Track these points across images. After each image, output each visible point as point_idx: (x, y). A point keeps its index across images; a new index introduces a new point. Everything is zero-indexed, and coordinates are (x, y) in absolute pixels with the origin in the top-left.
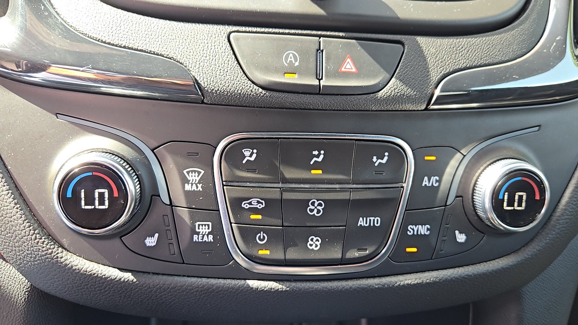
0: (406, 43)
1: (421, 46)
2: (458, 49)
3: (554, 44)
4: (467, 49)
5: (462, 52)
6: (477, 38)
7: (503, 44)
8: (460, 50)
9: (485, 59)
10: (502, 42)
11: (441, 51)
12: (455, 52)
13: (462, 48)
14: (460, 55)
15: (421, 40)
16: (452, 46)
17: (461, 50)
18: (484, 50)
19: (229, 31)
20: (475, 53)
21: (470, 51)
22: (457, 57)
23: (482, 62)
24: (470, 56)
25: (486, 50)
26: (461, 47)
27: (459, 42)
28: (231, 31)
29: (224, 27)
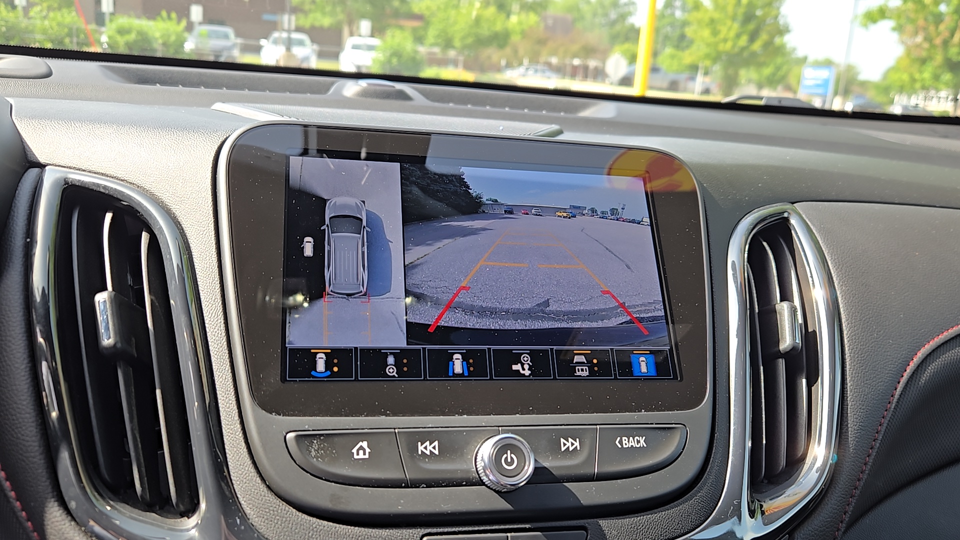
0: (589, 527)
1: (603, 529)
2: (639, 528)
3: (732, 508)
4: (648, 526)
5: (642, 530)
6: (656, 513)
7: (682, 516)
8: (640, 528)
9: (665, 534)
10: (681, 514)
11: (623, 533)
12: (636, 532)
13: (643, 526)
14: (641, 534)
15: (603, 523)
16: (633, 526)
17: (642, 529)
18: (664, 525)
19: (421, 534)
20: (655, 530)
21: (650, 528)
22: (638, 536)
23: (662, 538)
24: (651, 534)
25: (665, 525)
26: (641, 525)
27: (640, 520)
28: (424, 533)
29: (416, 530)
